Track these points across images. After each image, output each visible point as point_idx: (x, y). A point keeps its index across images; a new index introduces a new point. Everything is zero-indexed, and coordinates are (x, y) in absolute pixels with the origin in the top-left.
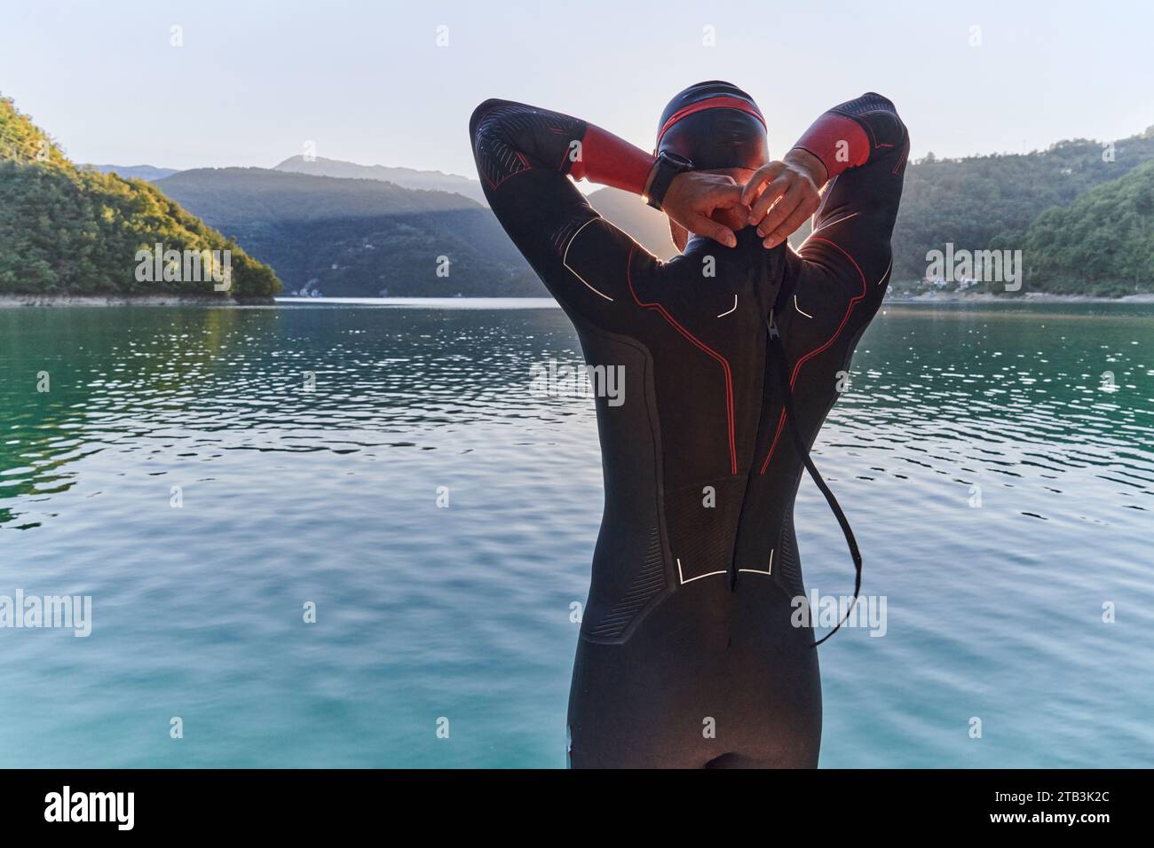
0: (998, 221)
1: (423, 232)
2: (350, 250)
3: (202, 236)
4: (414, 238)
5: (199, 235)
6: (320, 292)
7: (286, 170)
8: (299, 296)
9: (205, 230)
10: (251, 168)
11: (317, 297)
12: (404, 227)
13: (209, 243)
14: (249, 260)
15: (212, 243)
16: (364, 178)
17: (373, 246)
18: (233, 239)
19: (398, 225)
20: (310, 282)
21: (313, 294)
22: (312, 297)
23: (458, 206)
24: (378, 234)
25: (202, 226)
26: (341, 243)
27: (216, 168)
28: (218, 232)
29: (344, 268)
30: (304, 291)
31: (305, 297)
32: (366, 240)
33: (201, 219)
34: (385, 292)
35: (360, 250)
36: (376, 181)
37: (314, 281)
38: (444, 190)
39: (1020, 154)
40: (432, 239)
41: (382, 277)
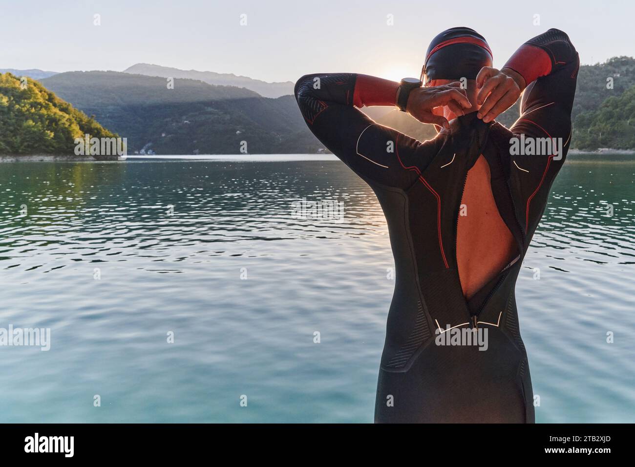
0: (579, 105)
1: (222, 113)
2: (174, 124)
3: (71, 115)
4: (216, 116)
5: (68, 113)
6: (153, 152)
7: (131, 73)
8: (139, 154)
9: (73, 111)
10: (108, 71)
11: (152, 154)
12: (210, 109)
13: (76, 120)
14: (103, 130)
15: (78, 119)
16: (183, 78)
17: (190, 121)
18: (92, 117)
19: (206, 108)
20: (147, 145)
21: (149, 153)
22: (148, 155)
23: (244, 96)
24: (192, 113)
25: (71, 108)
26: (168, 119)
27: (84, 71)
28: (82, 111)
29: (170, 136)
30: (143, 151)
31: (143, 155)
32: (184, 117)
33: (70, 104)
34: (197, 151)
35: (180, 124)
36: (191, 80)
37: (150, 144)
38: (236, 85)
39: (590, 65)
40: (228, 117)
41: (195, 141)
